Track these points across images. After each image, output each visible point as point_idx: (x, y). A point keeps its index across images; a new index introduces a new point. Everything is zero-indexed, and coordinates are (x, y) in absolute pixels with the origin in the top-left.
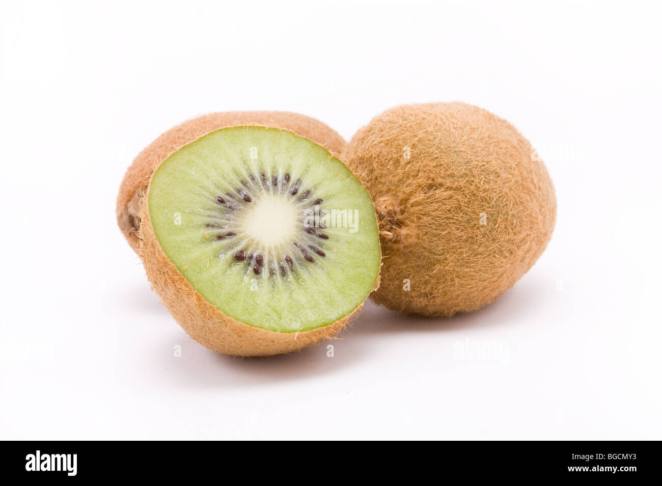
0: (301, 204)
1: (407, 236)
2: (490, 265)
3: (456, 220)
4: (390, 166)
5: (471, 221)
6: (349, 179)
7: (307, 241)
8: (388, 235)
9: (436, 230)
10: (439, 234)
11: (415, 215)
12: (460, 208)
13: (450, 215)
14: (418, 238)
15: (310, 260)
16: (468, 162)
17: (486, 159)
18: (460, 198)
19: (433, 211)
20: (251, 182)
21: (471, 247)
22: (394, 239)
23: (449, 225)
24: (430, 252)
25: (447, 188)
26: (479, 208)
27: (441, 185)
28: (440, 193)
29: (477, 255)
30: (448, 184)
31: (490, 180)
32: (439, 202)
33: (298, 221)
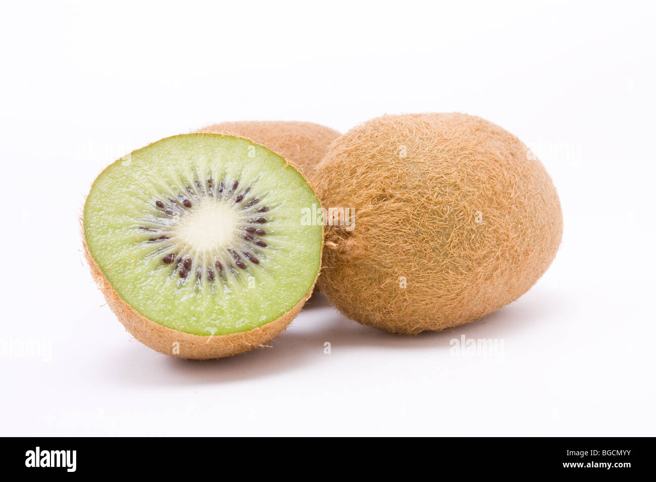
0: (243, 211)
1: (353, 247)
2: (444, 281)
3: (405, 233)
4: (347, 176)
5: (420, 234)
6: (301, 188)
7: (243, 247)
8: (333, 246)
9: (385, 242)
10: (387, 246)
11: (363, 226)
12: (408, 221)
13: (398, 227)
14: (366, 249)
15: (242, 266)
16: (424, 173)
17: (446, 171)
18: (408, 209)
19: (382, 223)
20: (195, 189)
21: (420, 261)
22: (341, 250)
23: (397, 237)
24: (379, 264)
25: (398, 199)
26: (429, 220)
27: (392, 196)
28: (390, 204)
29: (426, 270)
30: (398, 196)
31: (446, 192)
32: (388, 213)
33: (237, 227)
